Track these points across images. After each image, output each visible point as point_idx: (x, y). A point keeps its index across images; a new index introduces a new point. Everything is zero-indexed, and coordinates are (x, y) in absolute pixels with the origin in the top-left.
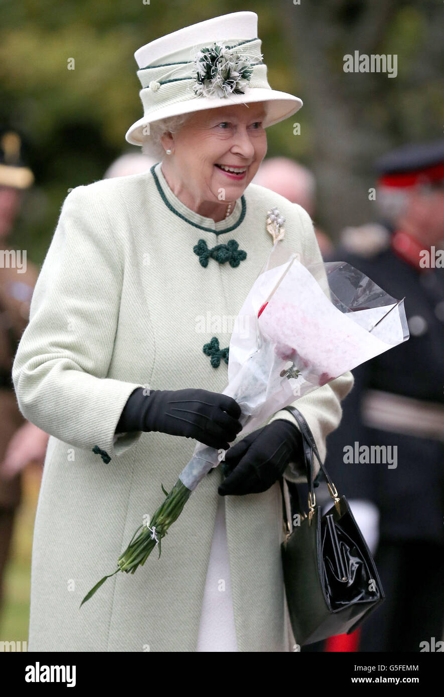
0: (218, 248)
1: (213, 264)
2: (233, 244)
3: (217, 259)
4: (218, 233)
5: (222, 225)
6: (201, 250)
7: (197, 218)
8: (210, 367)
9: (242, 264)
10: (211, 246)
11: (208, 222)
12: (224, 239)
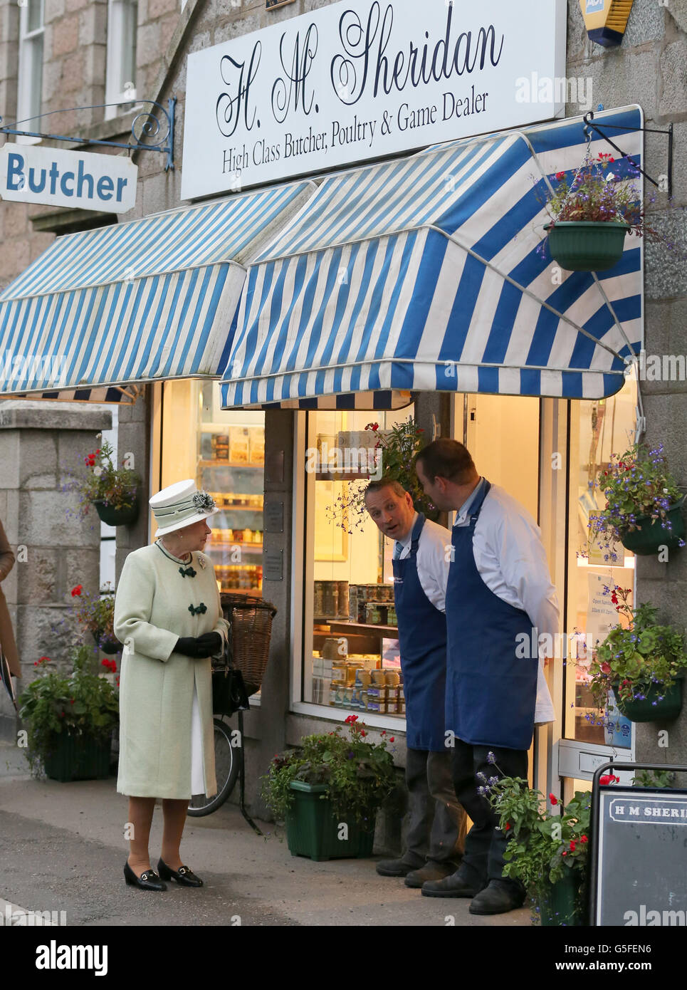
0: (187, 570)
1: (186, 576)
2: (191, 568)
3: (188, 574)
4: (186, 565)
5: (186, 562)
6: (181, 571)
7: (177, 560)
8: (191, 616)
9: (196, 576)
10: (184, 569)
11: (182, 561)
12: (188, 567)
